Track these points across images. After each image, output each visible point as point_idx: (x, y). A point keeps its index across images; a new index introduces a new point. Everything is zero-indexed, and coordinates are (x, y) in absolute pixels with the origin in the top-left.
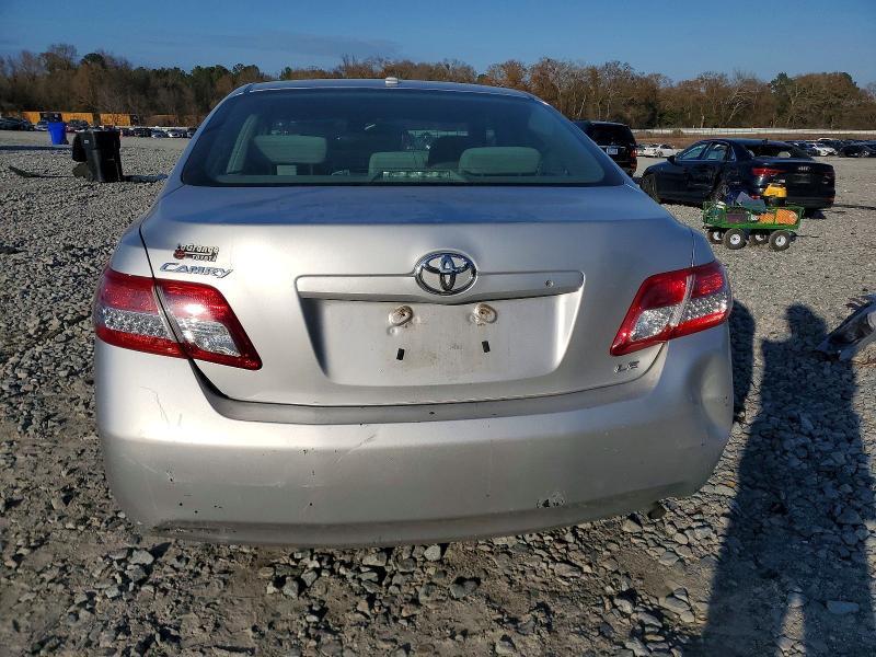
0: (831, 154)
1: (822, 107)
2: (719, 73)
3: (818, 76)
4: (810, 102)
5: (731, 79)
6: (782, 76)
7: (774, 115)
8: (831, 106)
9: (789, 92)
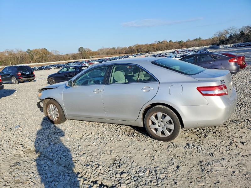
0: (55, 68)
1: (42, 57)
2: (11, 49)
3: (38, 50)
4: (39, 56)
5: (15, 51)
6: (29, 50)
7: (30, 60)
8: (44, 57)
9: (32, 54)
